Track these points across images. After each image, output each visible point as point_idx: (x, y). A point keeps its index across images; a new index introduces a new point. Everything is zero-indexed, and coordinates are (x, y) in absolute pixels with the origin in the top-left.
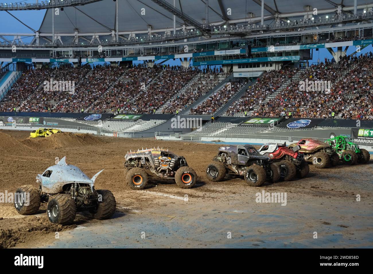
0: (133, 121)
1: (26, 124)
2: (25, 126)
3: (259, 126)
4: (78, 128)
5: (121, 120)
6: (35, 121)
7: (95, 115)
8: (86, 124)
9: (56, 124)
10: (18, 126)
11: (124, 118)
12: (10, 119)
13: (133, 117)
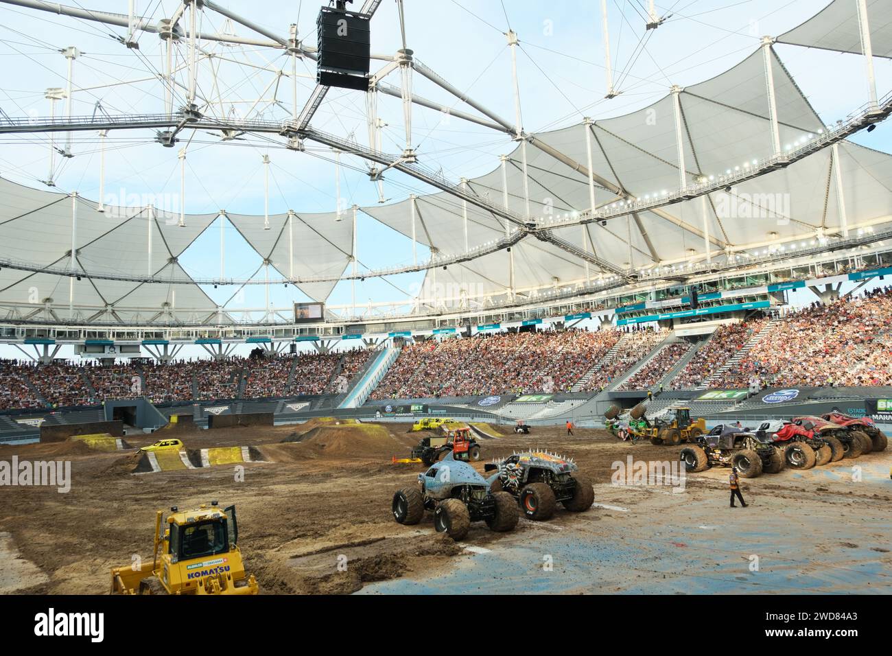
0: (542, 403)
1: (407, 414)
2: (407, 416)
3: (721, 402)
4: (471, 416)
5: (526, 403)
6: (418, 409)
7: (492, 398)
8: (482, 410)
9: (443, 411)
10: (397, 416)
11: (529, 400)
12: (388, 408)
13: (541, 398)
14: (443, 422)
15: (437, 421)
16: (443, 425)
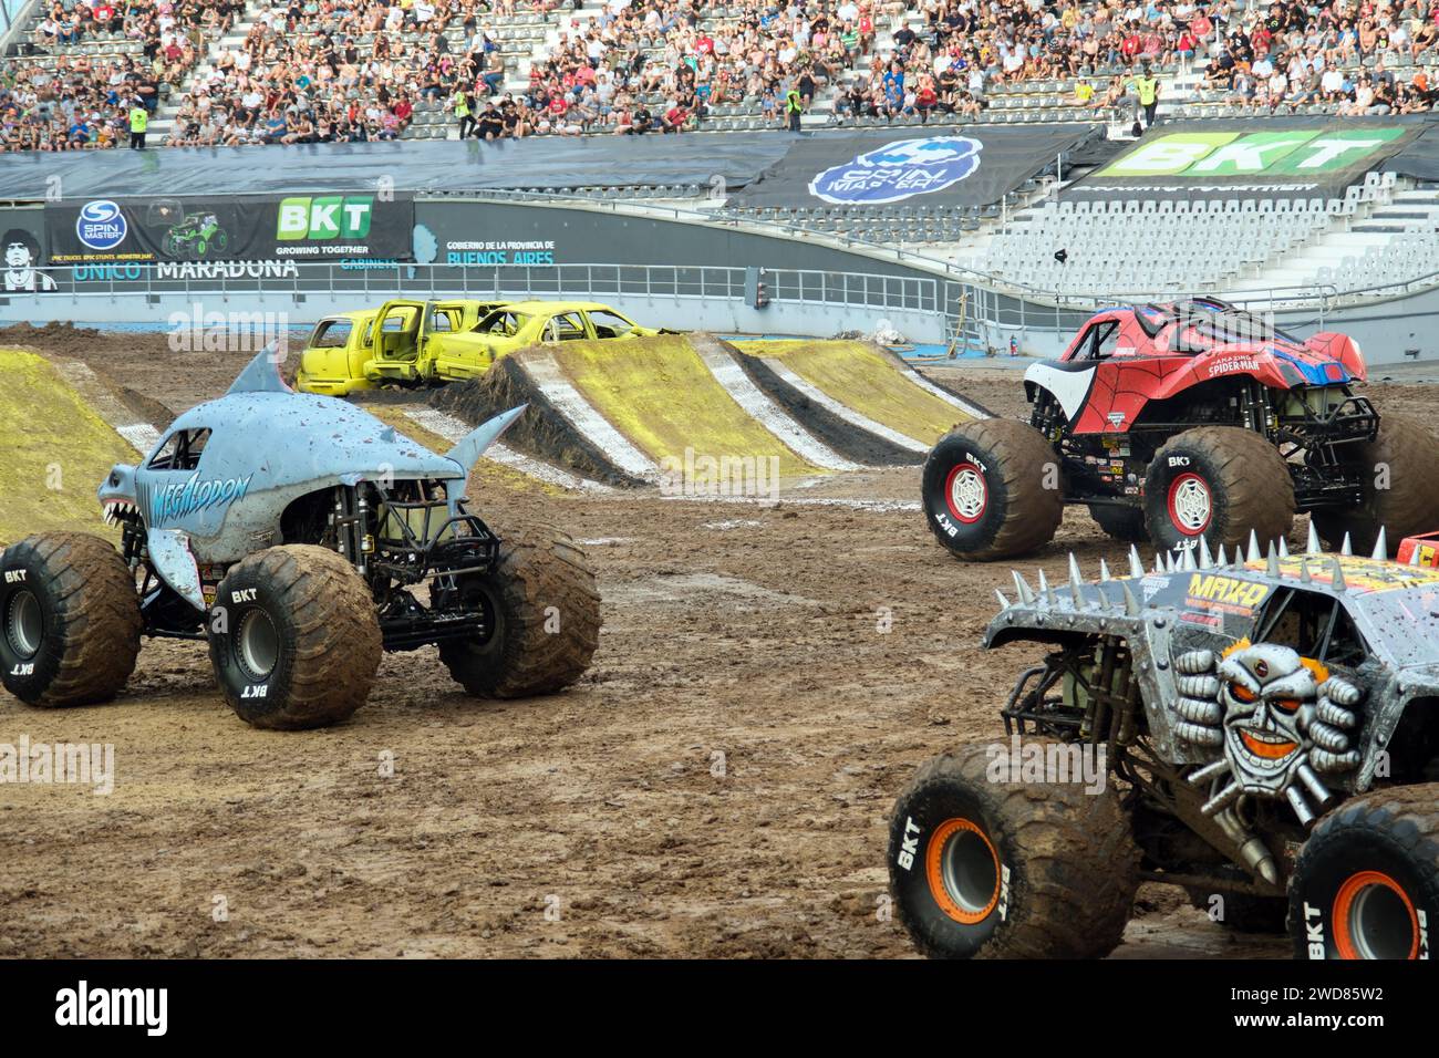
0: (1308, 195)
1: (246, 267)
2: (245, 283)
4: (751, 284)
5: (1185, 189)
6: (332, 227)
7: (915, 150)
8: (833, 242)
9: (531, 250)
10: (171, 284)
11: (1208, 167)
12: (100, 219)
13: (1302, 152)
14: (530, 332)
15: (491, 320)
16: (535, 352)
